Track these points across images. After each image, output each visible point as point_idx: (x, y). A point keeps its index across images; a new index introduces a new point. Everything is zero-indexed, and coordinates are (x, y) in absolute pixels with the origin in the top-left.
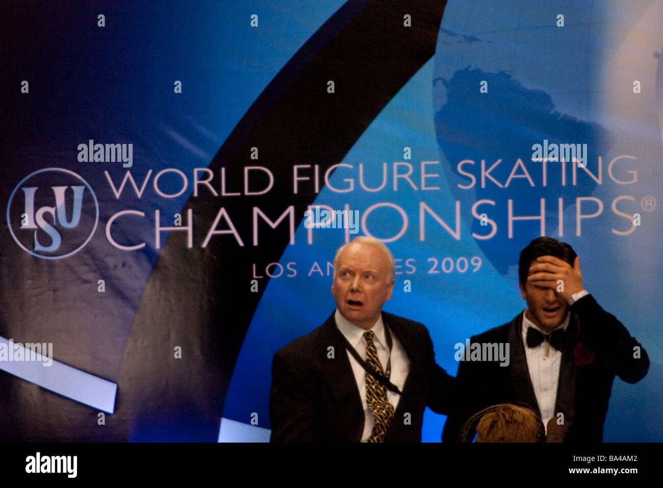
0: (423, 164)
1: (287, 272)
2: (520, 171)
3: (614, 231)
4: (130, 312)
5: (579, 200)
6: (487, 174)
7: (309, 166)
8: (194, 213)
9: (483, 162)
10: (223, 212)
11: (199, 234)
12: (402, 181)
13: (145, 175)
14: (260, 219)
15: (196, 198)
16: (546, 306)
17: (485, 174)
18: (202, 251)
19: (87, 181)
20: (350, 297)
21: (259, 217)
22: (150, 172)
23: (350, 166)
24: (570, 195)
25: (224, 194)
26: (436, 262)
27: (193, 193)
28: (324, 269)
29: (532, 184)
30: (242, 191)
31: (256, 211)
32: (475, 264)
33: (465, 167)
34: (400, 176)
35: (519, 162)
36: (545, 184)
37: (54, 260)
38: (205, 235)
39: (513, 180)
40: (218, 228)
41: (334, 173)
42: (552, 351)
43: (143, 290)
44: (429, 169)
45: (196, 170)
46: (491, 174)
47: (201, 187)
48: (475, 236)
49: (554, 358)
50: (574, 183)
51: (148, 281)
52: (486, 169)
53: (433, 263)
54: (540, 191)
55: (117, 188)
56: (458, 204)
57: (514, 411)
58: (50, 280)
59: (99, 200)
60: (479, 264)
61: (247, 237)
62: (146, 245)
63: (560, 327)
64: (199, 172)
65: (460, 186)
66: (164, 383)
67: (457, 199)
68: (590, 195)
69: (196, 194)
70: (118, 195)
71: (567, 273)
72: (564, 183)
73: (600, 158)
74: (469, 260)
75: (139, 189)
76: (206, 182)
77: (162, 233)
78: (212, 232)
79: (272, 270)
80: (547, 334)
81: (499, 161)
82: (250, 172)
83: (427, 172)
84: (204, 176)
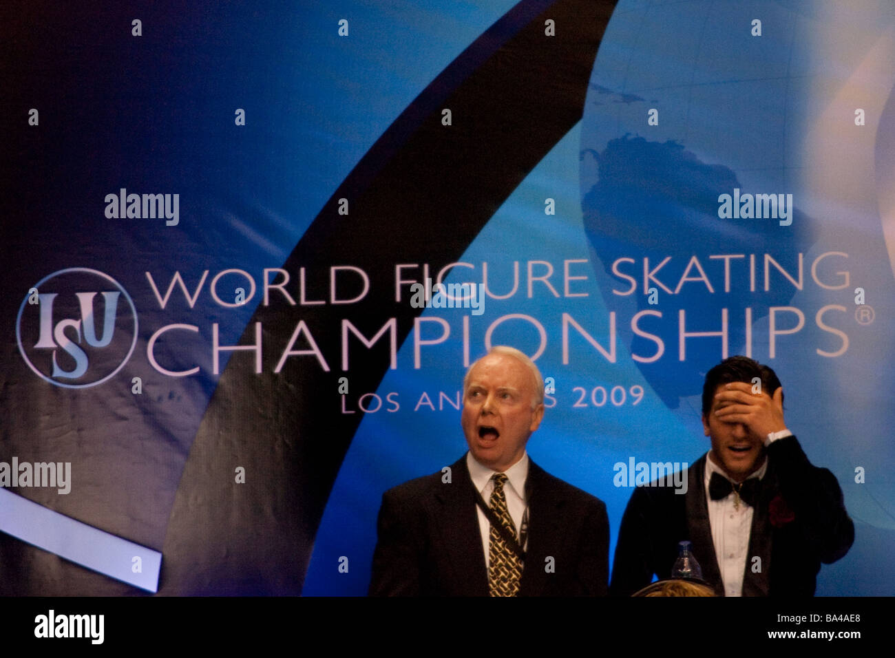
0: (567, 263)
1: (386, 405)
2: (694, 272)
3: (819, 352)
4: (179, 458)
5: (772, 310)
6: (651, 276)
7: (416, 266)
8: (263, 327)
9: (646, 261)
10: (302, 325)
11: (271, 355)
12: (538, 286)
13: (199, 278)
14: (351, 335)
15: (266, 308)
16: (732, 444)
17: (648, 276)
18: (276, 376)
19: (122, 284)
20: (482, 422)
21: (350, 333)
22: (206, 273)
23: (471, 266)
24: (762, 304)
25: (303, 302)
26: (584, 393)
27: (262, 301)
28: (435, 401)
29: (711, 290)
30: (327, 298)
31: (346, 324)
32: (636, 395)
33: (622, 268)
34: (536, 279)
35: (694, 260)
36: (727, 289)
37: (79, 390)
38: (279, 356)
39: (686, 284)
40: (294, 348)
41: (450, 274)
42: (741, 505)
43: (196, 428)
44: (575, 270)
45: (266, 271)
46: (657, 276)
47: (274, 294)
48: (635, 357)
49: (745, 515)
50: (767, 288)
51: (203, 417)
52: (650, 270)
53: (579, 393)
54: (721, 299)
55: (163, 295)
56: (613, 316)
57: (685, 590)
58: (73, 417)
59: (138, 311)
60: (641, 395)
61: (334, 359)
62: (200, 369)
63: (754, 475)
64: (270, 273)
65: (616, 292)
66: (224, 551)
67: (611, 309)
68: (786, 304)
69: (266, 303)
70: (163, 304)
71: (764, 405)
72: (753, 288)
73: (801, 255)
74: (627, 390)
75: (192, 295)
76: (280, 287)
77: (221, 354)
78: (287, 352)
79: (367, 403)
80: (736, 483)
81: (668, 259)
82: (337, 272)
83: (571, 274)
84: (278, 279)
